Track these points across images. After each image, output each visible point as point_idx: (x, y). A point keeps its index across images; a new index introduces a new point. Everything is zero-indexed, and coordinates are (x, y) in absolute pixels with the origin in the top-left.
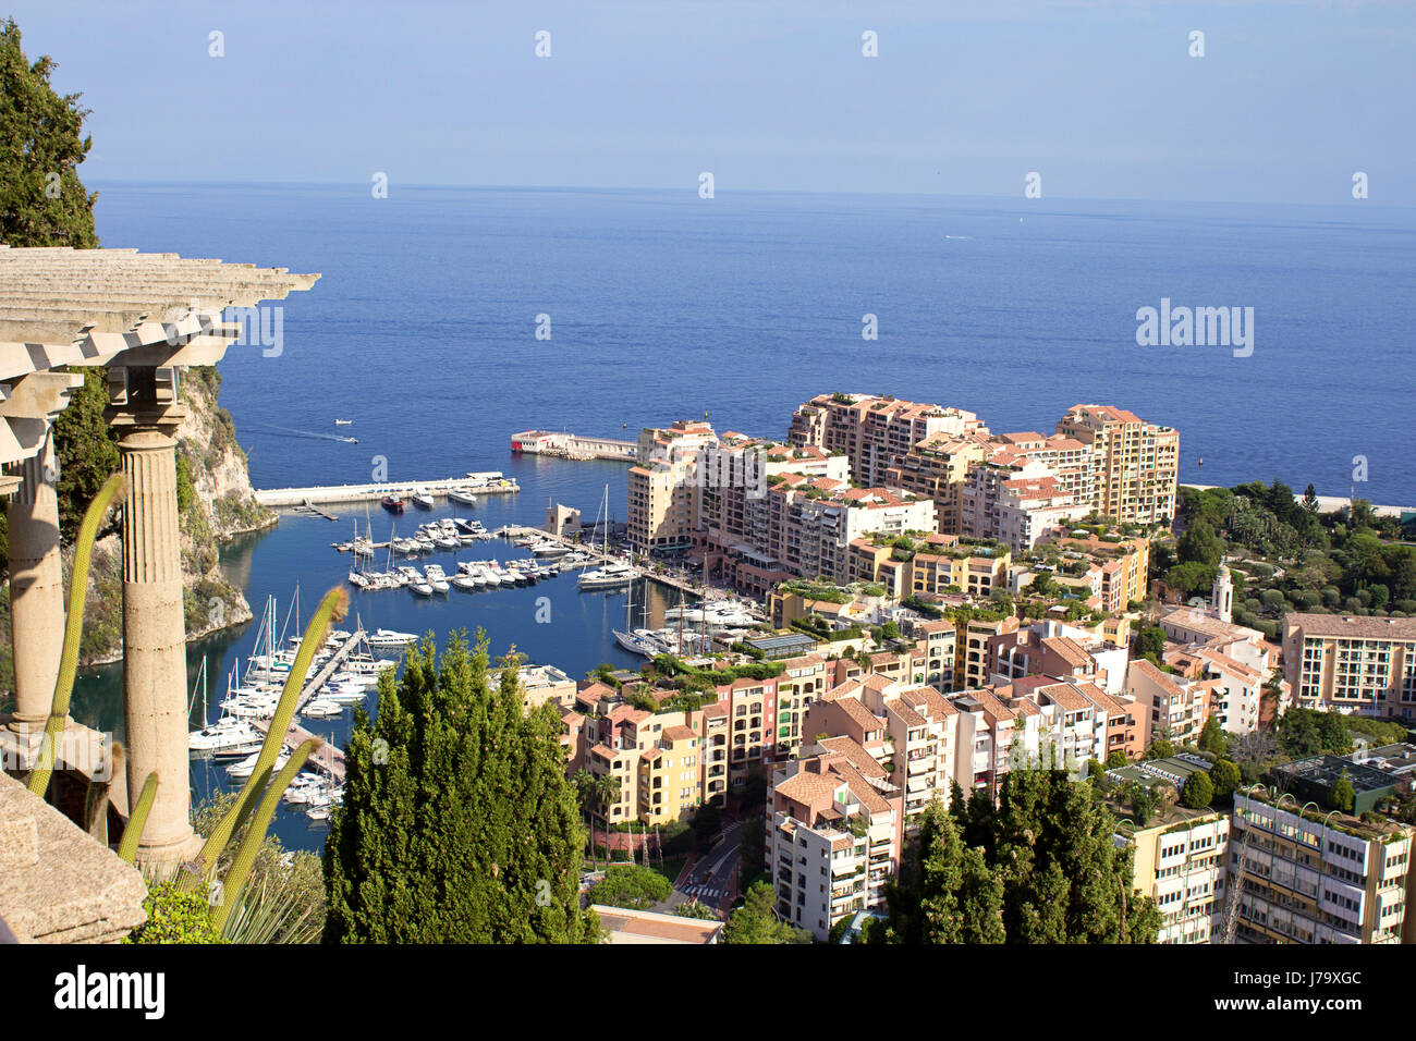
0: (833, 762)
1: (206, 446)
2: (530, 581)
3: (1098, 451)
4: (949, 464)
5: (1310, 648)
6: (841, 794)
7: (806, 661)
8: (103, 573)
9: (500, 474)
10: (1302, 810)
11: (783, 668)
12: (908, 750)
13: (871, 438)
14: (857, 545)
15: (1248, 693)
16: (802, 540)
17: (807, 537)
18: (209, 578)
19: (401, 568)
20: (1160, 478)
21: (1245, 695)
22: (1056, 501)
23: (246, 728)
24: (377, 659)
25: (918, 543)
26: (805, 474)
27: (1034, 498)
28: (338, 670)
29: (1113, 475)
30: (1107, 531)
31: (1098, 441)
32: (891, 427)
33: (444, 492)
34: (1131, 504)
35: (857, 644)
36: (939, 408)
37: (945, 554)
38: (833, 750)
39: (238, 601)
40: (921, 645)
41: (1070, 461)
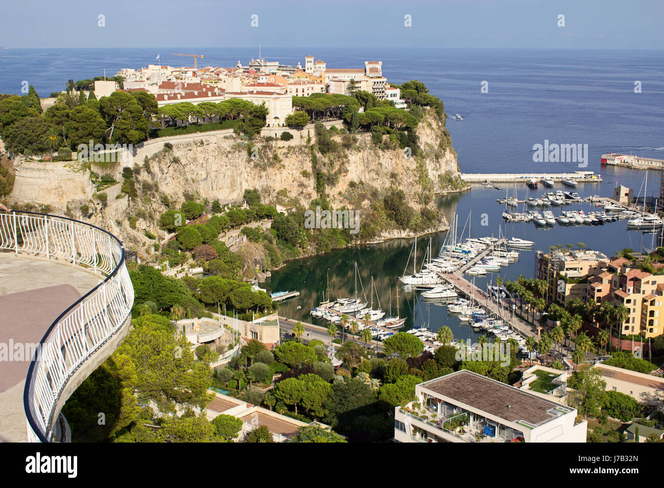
1: (436, 147)
2: (600, 222)
8: (375, 200)
9: (592, 173)
18: (428, 207)
19: (531, 212)
23: (435, 276)
24: (509, 251)
28: (488, 255)
33: (560, 180)
39: (443, 220)
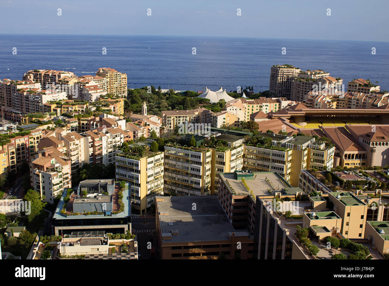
0: (49, 153)
3: (107, 79)
4: (69, 84)
5: (168, 119)
6: (53, 161)
7: (36, 131)
10: (183, 147)
11: (30, 132)
12: (70, 149)
13: (46, 81)
14: (46, 104)
15: (157, 128)
16: (30, 105)
17: (31, 104)
20: (123, 86)
21: (156, 129)
22: (98, 91)
25: (63, 103)
26: (28, 88)
27: (93, 90)
29: (111, 86)
30: (113, 97)
31: (107, 77)
32: (51, 77)
34: (116, 93)
35: (50, 125)
36: (64, 72)
37: (70, 104)
38: (48, 151)
40: (68, 125)
41: (100, 82)
